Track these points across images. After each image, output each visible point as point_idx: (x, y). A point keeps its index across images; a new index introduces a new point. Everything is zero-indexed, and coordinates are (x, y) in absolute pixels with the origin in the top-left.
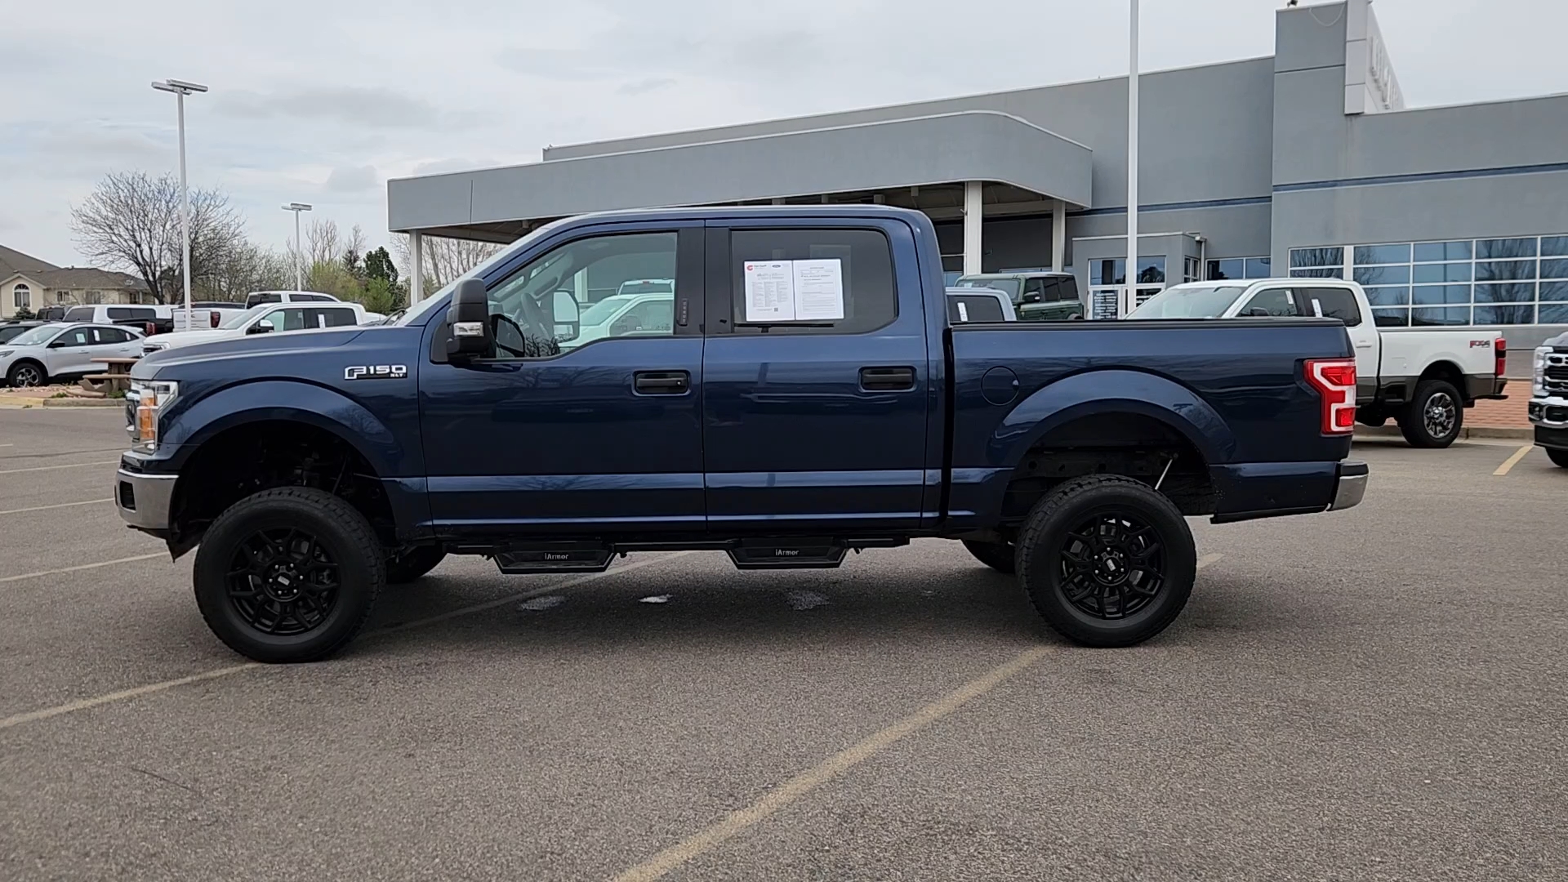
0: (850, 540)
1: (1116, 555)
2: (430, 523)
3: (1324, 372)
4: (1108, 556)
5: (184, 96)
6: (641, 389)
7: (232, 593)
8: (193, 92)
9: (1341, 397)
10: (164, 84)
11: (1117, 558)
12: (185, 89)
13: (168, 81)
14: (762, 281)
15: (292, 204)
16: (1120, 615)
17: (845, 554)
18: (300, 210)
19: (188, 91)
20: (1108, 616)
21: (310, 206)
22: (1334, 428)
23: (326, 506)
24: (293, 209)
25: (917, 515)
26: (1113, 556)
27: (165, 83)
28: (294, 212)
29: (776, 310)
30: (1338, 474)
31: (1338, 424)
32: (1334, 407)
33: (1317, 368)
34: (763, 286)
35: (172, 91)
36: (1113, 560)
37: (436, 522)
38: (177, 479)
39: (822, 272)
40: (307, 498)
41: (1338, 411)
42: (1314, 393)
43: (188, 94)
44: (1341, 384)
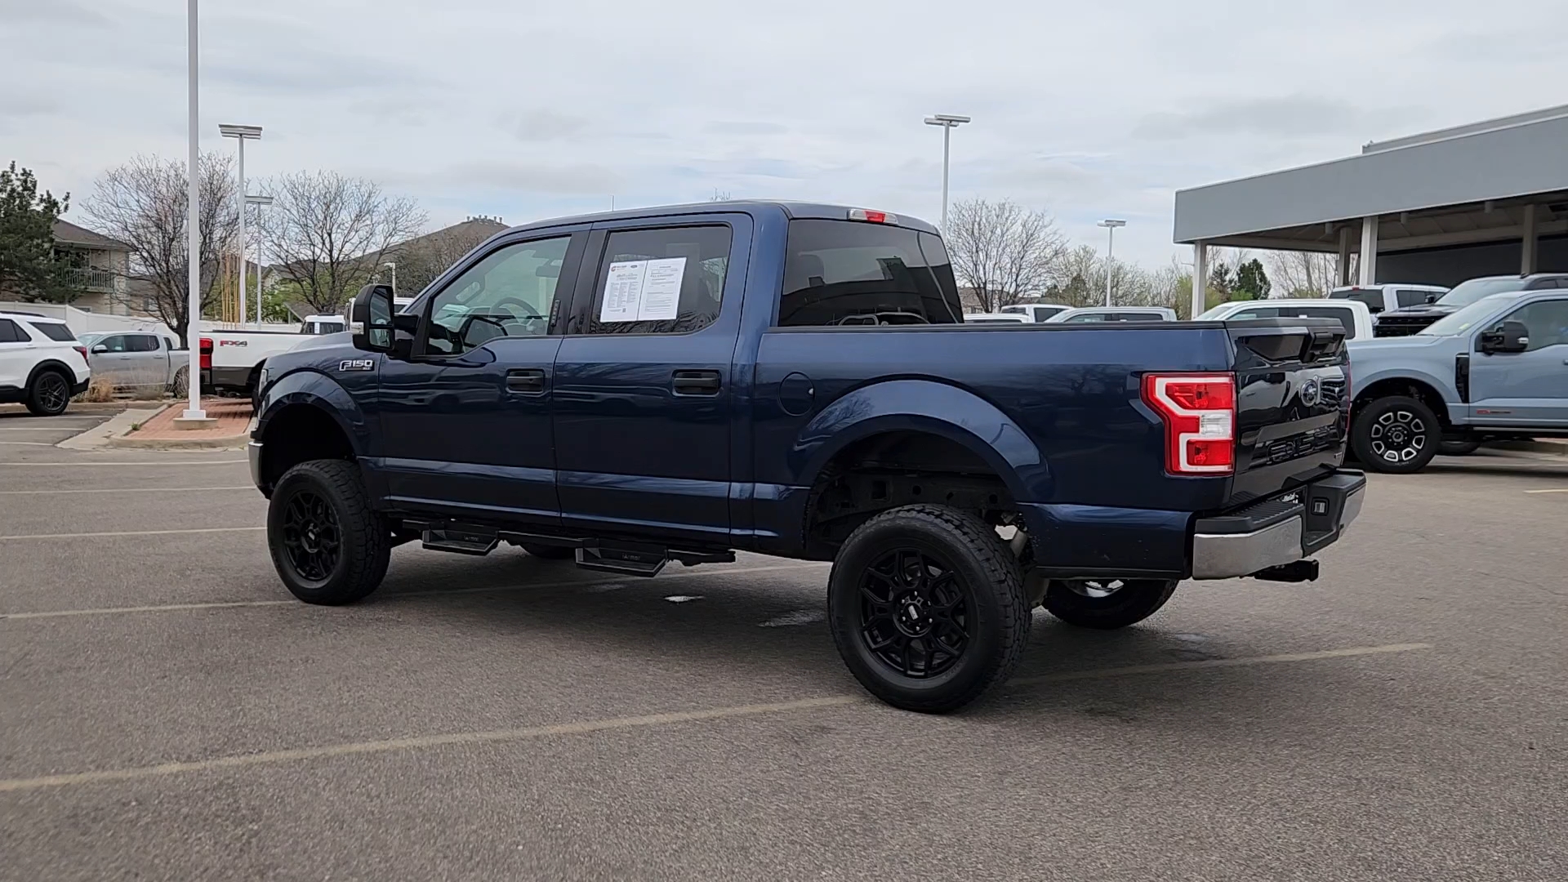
0: (670, 550)
1: (919, 601)
2: (387, 498)
3: (1170, 391)
4: (910, 602)
5: (951, 128)
6: (513, 386)
7: (286, 542)
8: (960, 124)
9: (1193, 425)
10: (932, 119)
11: (919, 605)
12: (951, 122)
13: (936, 116)
14: (620, 282)
15: (1106, 221)
16: (922, 674)
17: (664, 565)
18: (1114, 226)
19: (953, 123)
20: (910, 672)
21: (1124, 222)
22: (1184, 466)
23: (332, 476)
24: (1108, 225)
25: (726, 530)
26: (915, 602)
27: (933, 117)
28: (1109, 228)
29: (624, 310)
30: (1191, 530)
31: (1190, 462)
32: (1184, 438)
33: (1161, 385)
34: (619, 286)
35: (941, 124)
36: (916, 607)
37: (392, 498)
38: (261, 447)
39: (669, 272)
40: (322, 469)
41: (1189, 443)
42: (1155, 419)
43: (955, 126)
44: (1195, 408)
